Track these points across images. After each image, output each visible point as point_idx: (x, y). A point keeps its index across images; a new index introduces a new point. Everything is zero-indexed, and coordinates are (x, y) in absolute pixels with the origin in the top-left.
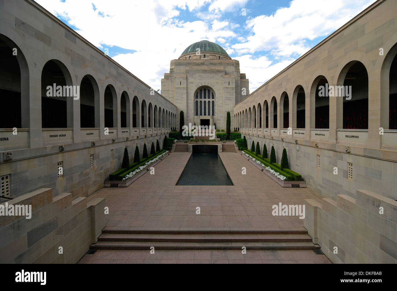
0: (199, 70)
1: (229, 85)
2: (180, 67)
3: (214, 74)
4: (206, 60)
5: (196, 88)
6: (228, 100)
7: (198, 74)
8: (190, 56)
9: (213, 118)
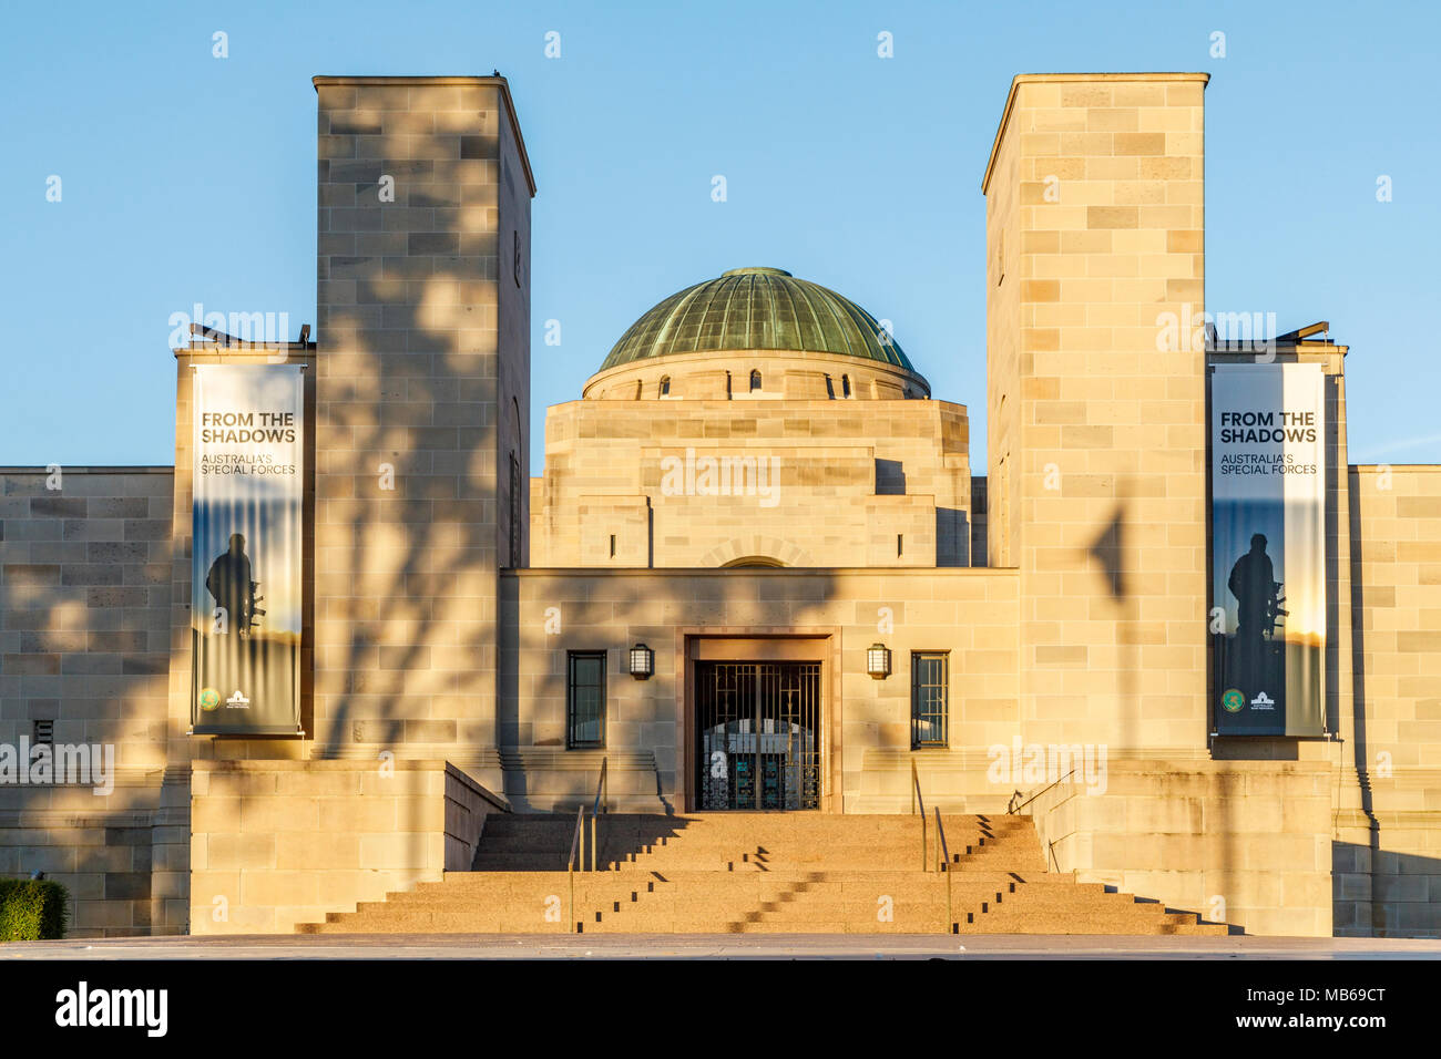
1: (900, 553)
2: (608, 446)
3: (809, 489)
4: (762, 403)
8: (666, 379)
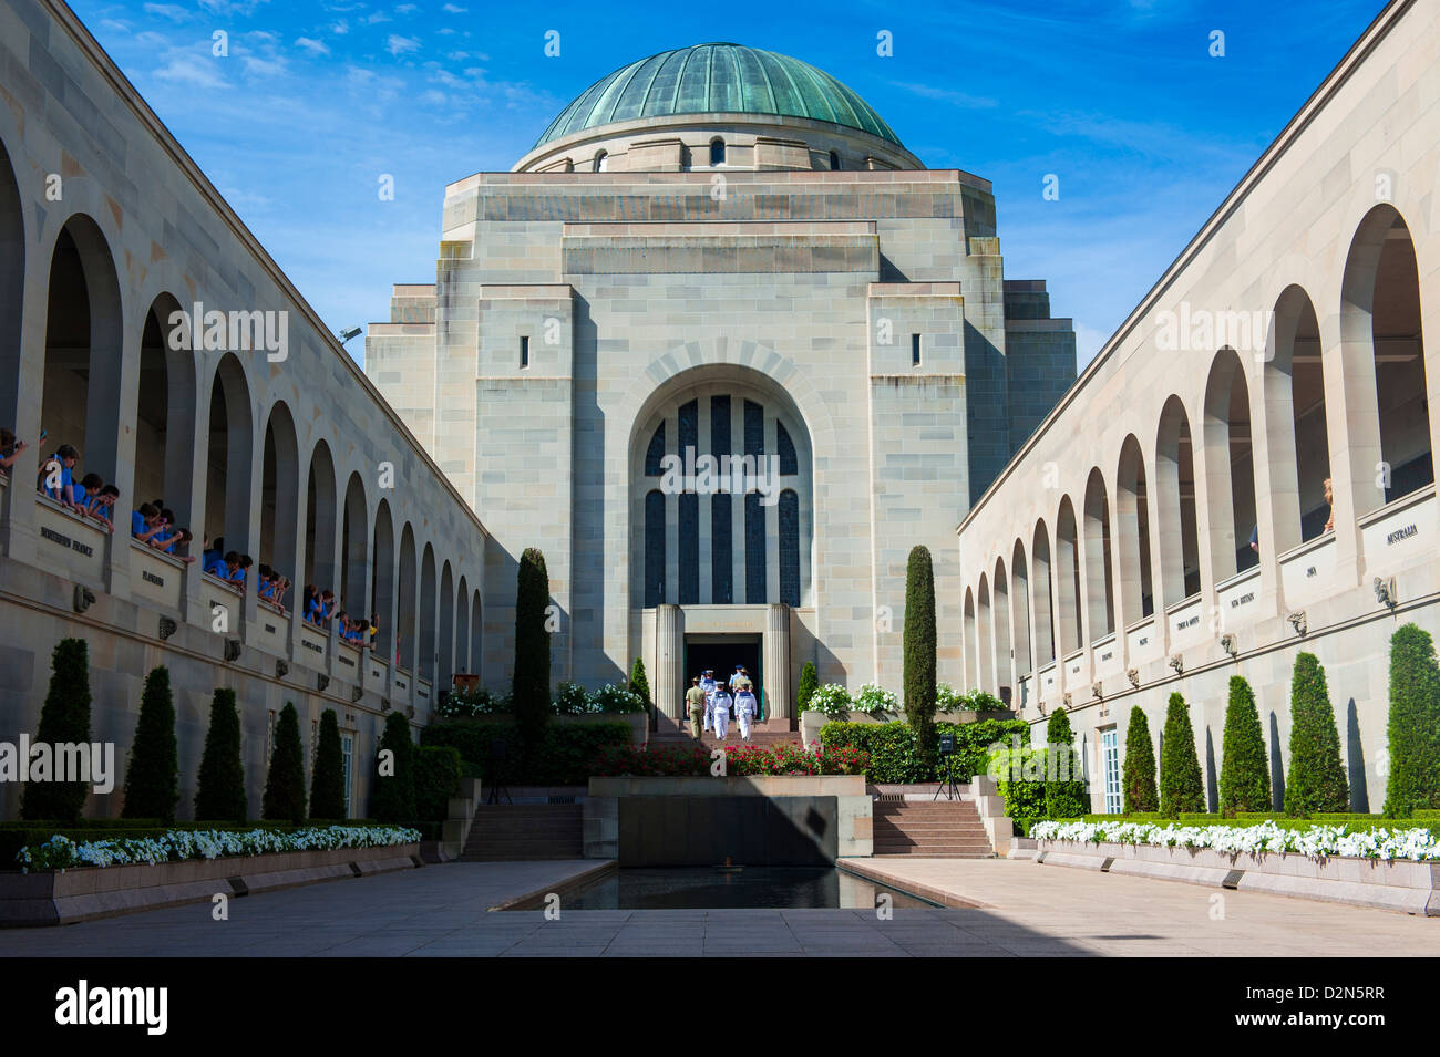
0: (673, 244)
1: (916, 359)
2: (523, 231)
3: (791, 277)
5: (650, 387)
6: (912, 475)
7: (660, 282)
8: (602, 155)
9: (790, 626)
